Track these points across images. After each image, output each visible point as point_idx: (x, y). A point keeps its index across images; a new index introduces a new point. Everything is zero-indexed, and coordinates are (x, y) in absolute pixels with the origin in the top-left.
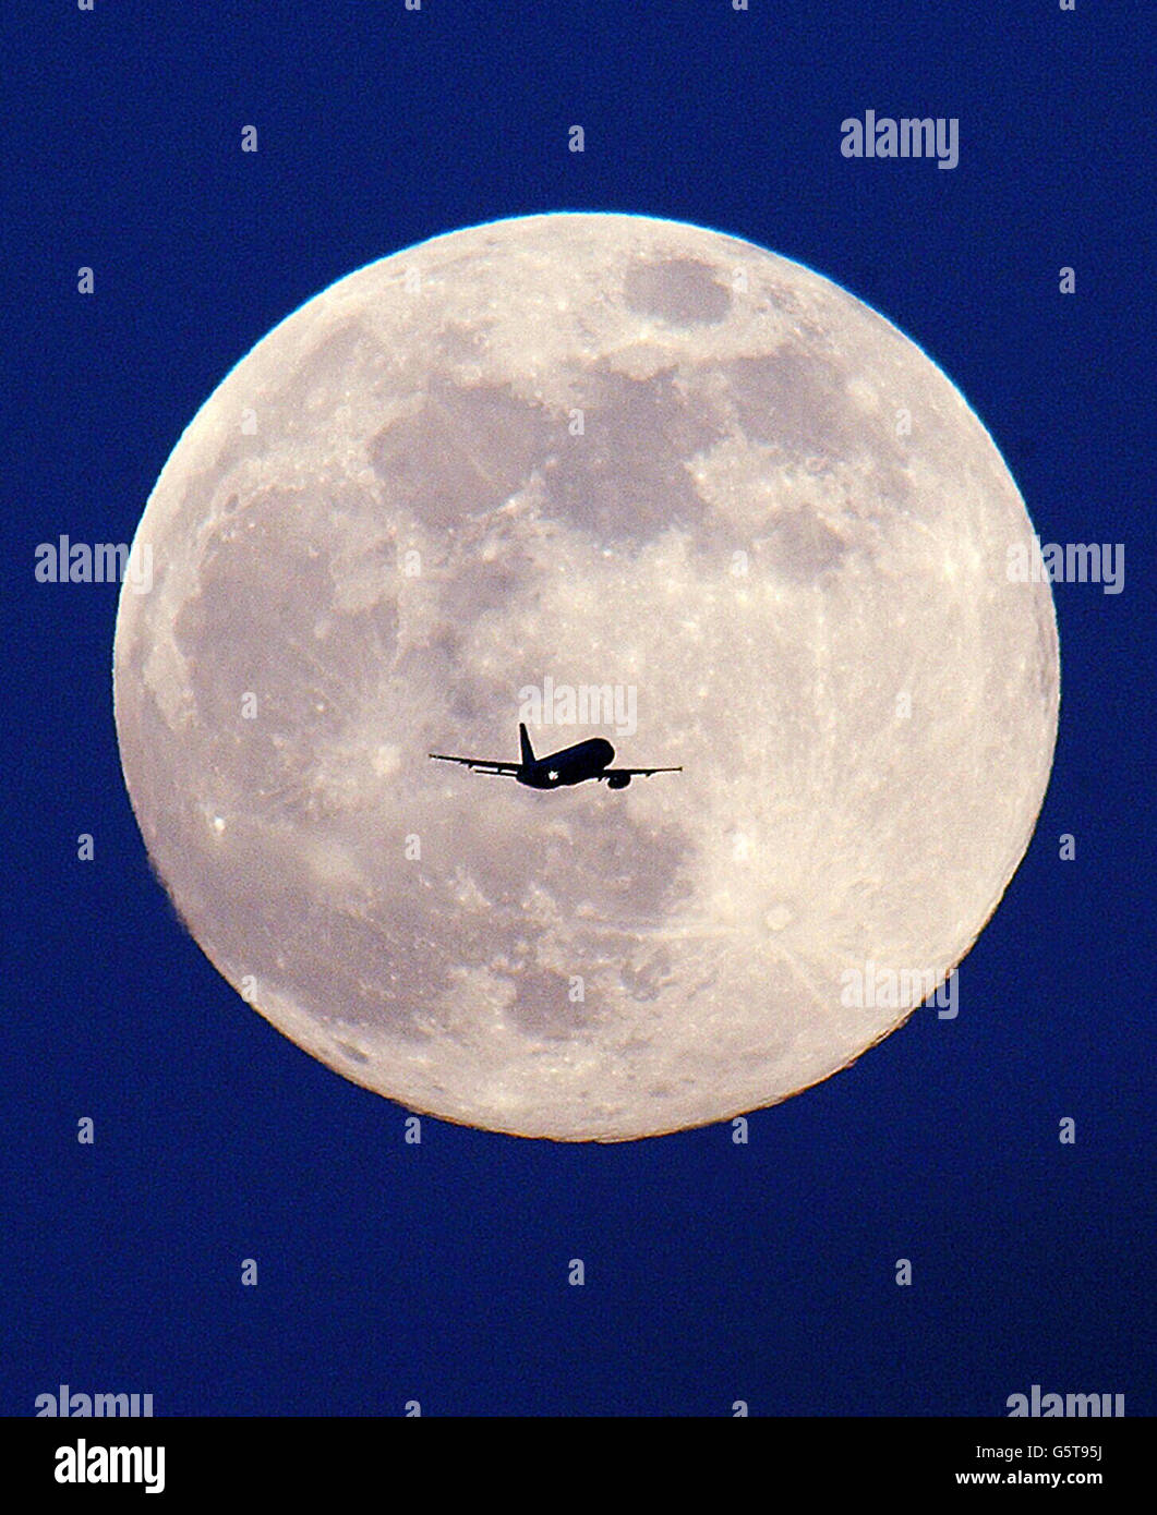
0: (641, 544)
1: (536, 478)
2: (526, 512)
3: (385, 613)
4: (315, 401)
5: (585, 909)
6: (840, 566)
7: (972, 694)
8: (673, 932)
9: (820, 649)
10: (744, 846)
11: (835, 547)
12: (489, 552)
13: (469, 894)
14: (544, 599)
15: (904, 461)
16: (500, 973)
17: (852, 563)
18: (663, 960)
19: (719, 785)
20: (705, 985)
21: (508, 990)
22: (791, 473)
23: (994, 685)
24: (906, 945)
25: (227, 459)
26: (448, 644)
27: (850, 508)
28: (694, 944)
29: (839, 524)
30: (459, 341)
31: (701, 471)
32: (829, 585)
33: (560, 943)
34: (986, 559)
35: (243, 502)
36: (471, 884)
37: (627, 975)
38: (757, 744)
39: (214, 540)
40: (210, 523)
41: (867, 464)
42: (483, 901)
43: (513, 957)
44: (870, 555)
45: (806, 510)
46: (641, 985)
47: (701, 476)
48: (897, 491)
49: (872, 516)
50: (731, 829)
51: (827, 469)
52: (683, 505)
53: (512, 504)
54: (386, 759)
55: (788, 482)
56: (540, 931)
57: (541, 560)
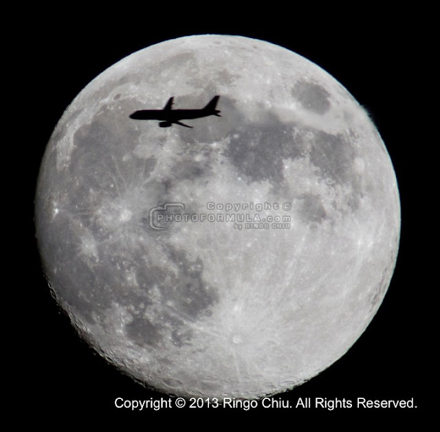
0: (253, 180)
1: (228, 140)
2: (218, 150)
3: (150, 163)
4: (164, 74)
5: (170, 303)
6: (320, 223)
7: (345, 292)
8: (198, 326)
9: (298, 250)
10: (237, 308)
11: (322, 215)
12: (198, 158)
13: (131, 278)
14: (208, 184)
15: (362, 196)
16: (129, 311)
17: (325, 224)
18: (189, 335)
19: (238, 281)
20: (200, 351)
21: (130, 319)
22: (319, 181)
23: (356, 293)
24: (279, 370)
25: (123, 80)
26: (167, 185)
27: (334, 204)
28: (204, 334)
29: (327, 207)
30: (225, 77)
31: (288, 165)
32: (313, 228)
33: (156, 311)
34: (374, 245)
35: (121, 98)
36: (134, 275)
37: (174, 334)
38: (260, 273)
39: (104, 107)
40: (106, 100)
41: (348, 190)
42: (136, 284)
43: (137, 308)
44: (333, 224)
45: (318, 197)
46: (177, 340)
47: (286, 167)
48: (354, 205)
49: (341, 210)
50: (235, 300)
51: (333, 185)
52: (275, 174)
53: (214, 145)
54: (125, 216)
55: (317, 184)
56: (151, 303)
57: (215, 170)
